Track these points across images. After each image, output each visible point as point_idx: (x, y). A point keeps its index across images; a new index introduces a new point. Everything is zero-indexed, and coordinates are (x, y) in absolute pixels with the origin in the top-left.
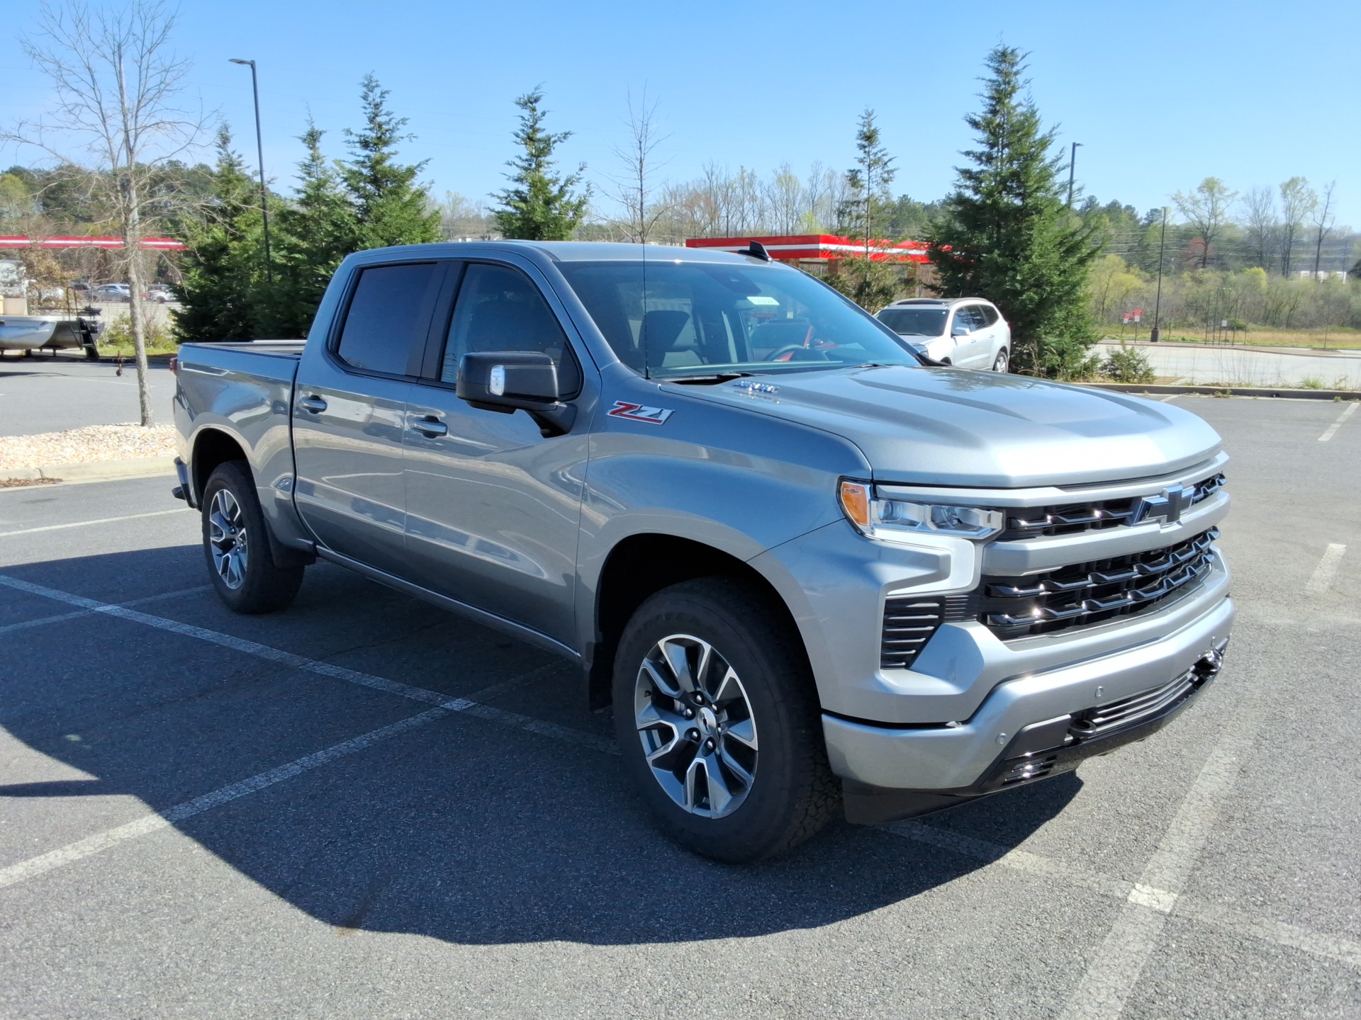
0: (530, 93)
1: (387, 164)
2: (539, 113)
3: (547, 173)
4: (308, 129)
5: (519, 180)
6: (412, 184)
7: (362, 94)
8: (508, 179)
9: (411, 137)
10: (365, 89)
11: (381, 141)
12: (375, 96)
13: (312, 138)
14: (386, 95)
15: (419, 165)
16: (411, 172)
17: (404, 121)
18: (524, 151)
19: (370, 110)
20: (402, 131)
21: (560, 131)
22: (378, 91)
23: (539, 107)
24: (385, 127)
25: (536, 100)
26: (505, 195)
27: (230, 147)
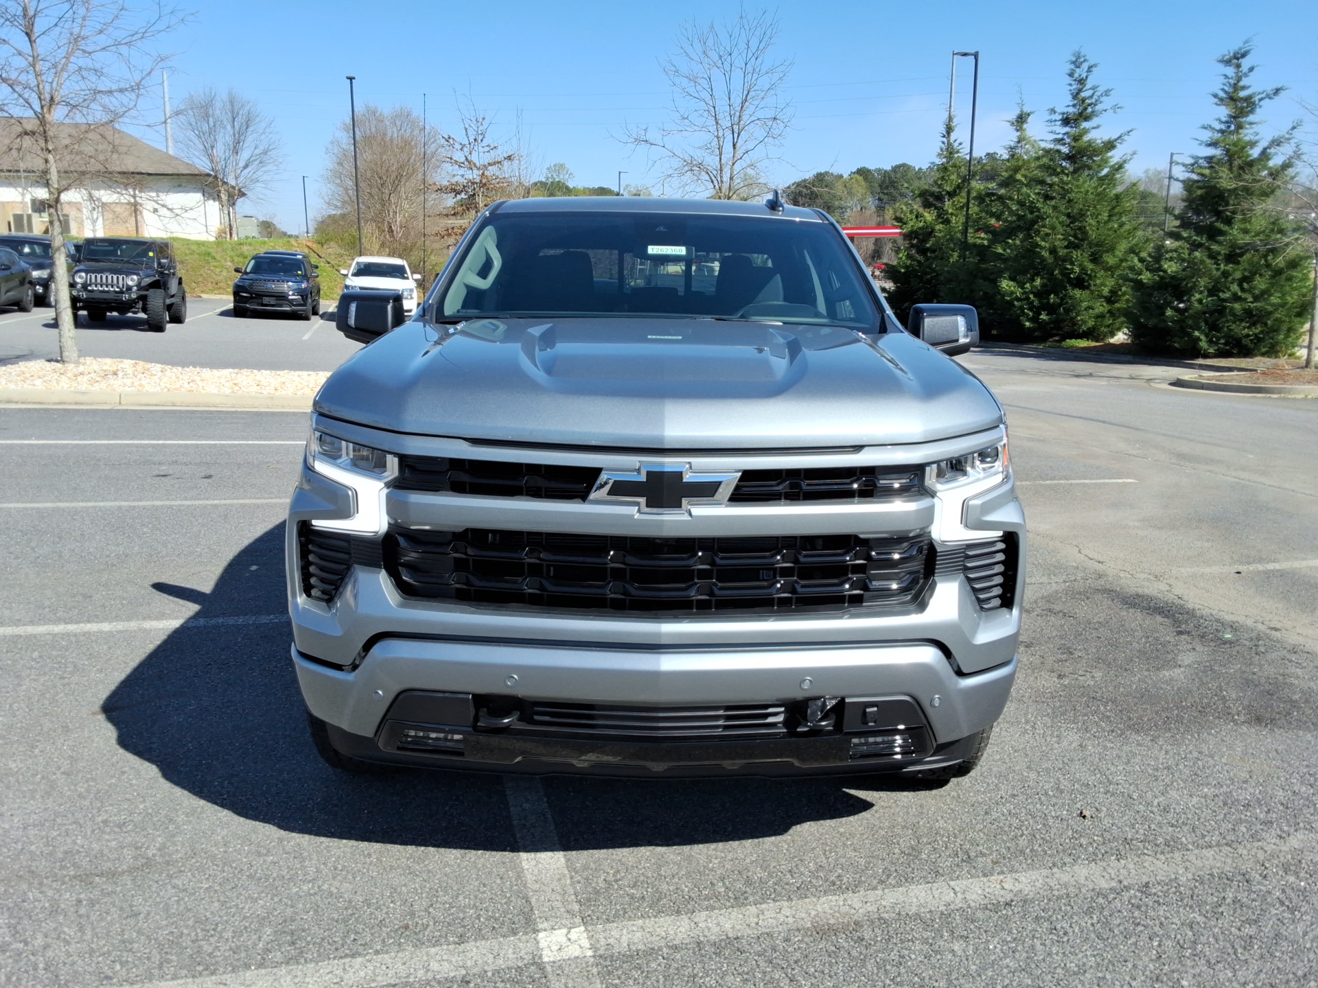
0: (1237, 48)
1: (1086, 138)
2: (1245, 68)
3: (1247, 134)
4: (1017, 112)
5: (1213, 144)
6: (1111, 157)
7: (1069, 72)
8: (1200, 144)
9: (1116, 108)
10: (1072, 67)
11: (1083, 116)
12: (1081, 72)
13: (1021, 120)
14: (1094, 69)
15: (1120, 137)
16: (1110, 145)
17: (1107, 93)
18: (1224, 112)
19: (1075, 87)
20: (1106, 103)
21: (1270, 87)
22: (1085, 66)
23: (1246, 63)
24: (1088, 101)
25: (1244, 55)
26: (1193, 161)
27: (953, 136)
